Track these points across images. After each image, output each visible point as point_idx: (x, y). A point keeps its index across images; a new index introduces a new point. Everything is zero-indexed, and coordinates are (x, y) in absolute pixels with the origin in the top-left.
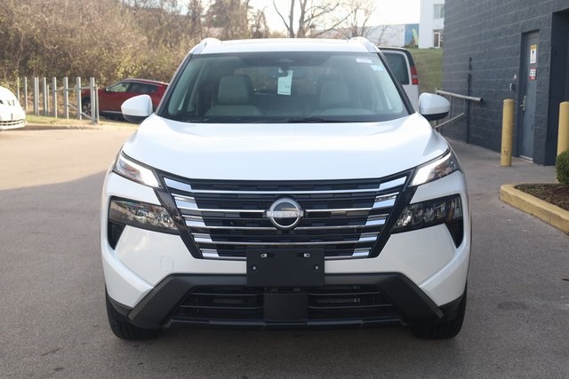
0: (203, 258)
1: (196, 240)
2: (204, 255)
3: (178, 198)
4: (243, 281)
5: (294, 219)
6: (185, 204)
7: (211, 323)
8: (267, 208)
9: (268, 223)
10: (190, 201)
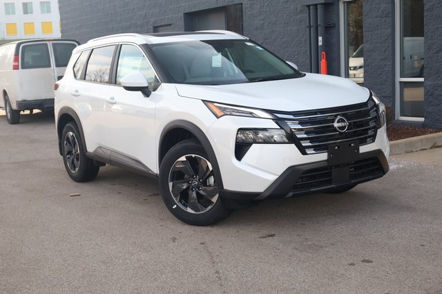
0: (307, 154)
1: (303, 145)
2: (308, 152)
3: (289, 123)
4: (326, 164)
5: (345, 126)
6: (294, 126)
7: (312, 190)
8: (333, 122)
9: (335, 130)
10: (295, 124)
